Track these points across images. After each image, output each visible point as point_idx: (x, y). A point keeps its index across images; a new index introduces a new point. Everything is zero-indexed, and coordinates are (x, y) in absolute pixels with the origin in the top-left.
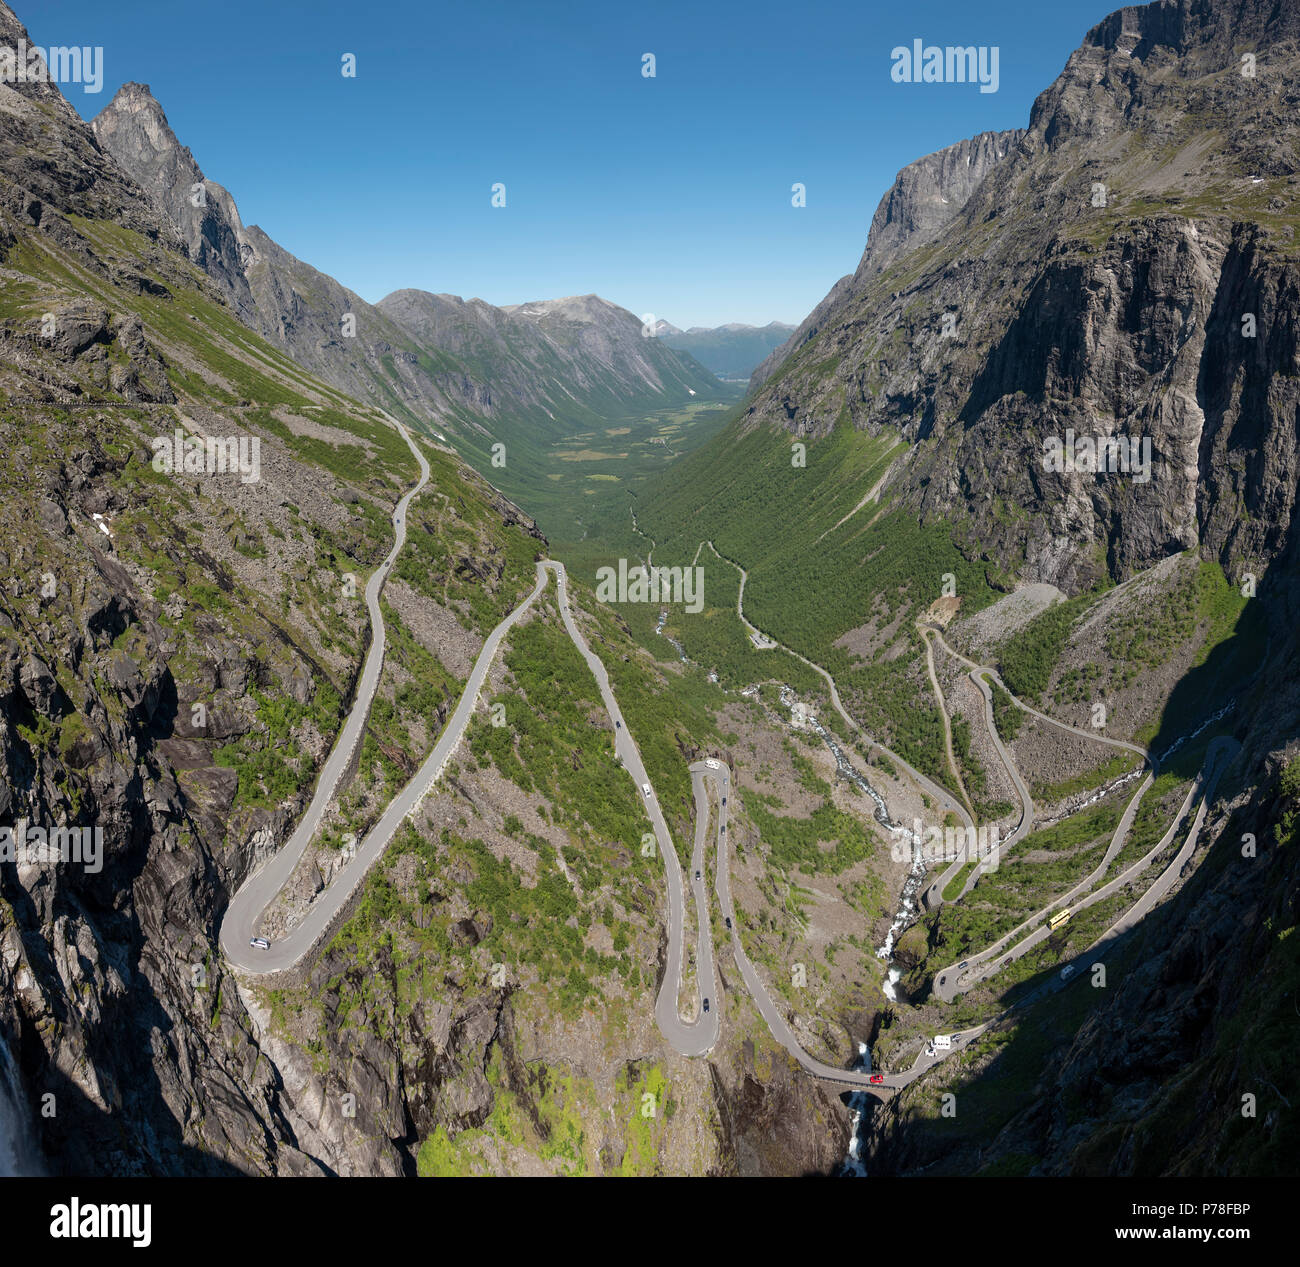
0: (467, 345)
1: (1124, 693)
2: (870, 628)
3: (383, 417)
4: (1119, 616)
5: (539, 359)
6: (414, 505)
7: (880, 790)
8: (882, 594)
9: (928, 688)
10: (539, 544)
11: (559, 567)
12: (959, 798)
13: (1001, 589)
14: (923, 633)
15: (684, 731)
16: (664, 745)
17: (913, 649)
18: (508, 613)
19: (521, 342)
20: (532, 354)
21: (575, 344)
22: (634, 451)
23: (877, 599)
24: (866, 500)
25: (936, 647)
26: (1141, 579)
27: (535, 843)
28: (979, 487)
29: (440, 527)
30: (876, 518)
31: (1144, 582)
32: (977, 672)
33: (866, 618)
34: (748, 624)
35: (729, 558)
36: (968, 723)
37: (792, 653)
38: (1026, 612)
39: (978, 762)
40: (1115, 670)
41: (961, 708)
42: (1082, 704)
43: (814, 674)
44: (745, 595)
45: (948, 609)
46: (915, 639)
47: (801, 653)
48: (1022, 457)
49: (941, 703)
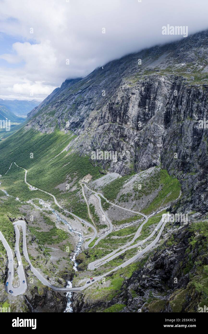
1: (138, 201)
2: (66, 184)
4: (137, 182)
7: (70, 222)
8: (69, 175)
9: (83, 198)
12: (92, 223)
13: (104, 174)
14: (81, 185)
15: (10, 214)
16: (4, 219)
17: (78, 188)
23: (68, 176)
24: (64, 151)
25: (84, 188)
28: (97, 148)
30: (67, 155)
31: (144, 174)
32: (96, 194)
33: (64, 181)
34: (28, 184)
35: (21, 167)
36: (94, 206)
37: (42, 191)
38: (110, 179)
39: (97, 215)
40: (136, 195)
41: (92, 202)
42: (126, 202)
43: (49, 196)
44: (27, 176)
45: (88, 178)
46: (79, 186)
47: (45, 191)
48: (110, 140)
49: (86, 202)
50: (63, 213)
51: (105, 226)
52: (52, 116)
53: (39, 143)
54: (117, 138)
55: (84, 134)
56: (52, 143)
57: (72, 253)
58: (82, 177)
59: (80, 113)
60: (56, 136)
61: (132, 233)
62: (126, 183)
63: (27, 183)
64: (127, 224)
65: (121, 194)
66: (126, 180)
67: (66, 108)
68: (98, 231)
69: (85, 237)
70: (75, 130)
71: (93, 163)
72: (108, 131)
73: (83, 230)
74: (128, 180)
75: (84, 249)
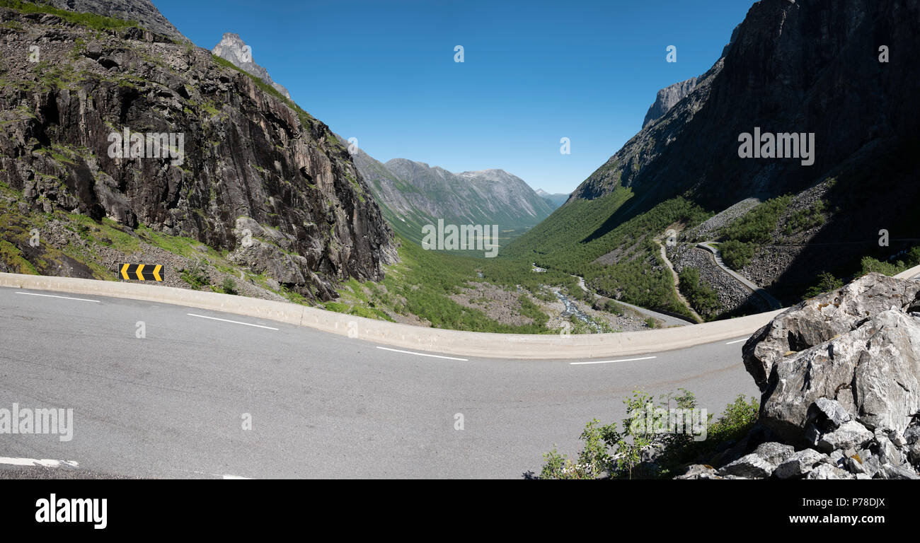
0: (428, 185)
5: (469, 196)
19: (460, 188)
20: (464, 194)
21: (490, 191)
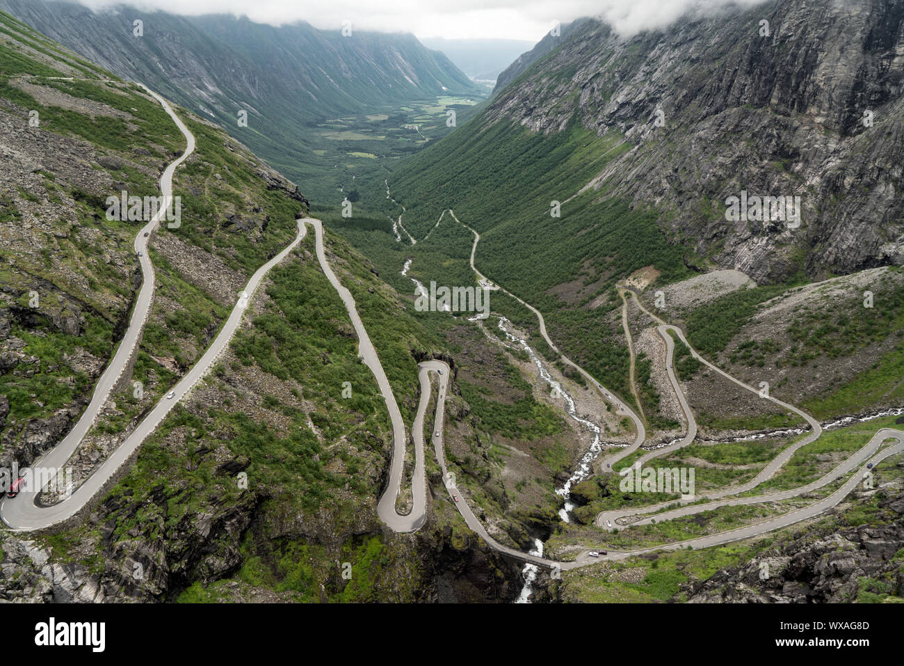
1: (798, 369)
2: (578, 284)
3: (145, 92)
4: (806, 308)
6: (179, 172)
7: (572, 393)
8: (591, 261)
9: (622, 332)
10: (301, 204)
11: (317, 224)
12: (635, 409)
13: (697, 271)
14: (622, 293)
15: (415, 342)
16: (398, 351)
17: (611, 303)
18: (270, 257)
22: (390, 135)
23: (586, 264)
24: (586, 188)
25: (630, 304)
26: (837, 282)
27: (290, 412)
29: (206, 189)
30: (593, 202)
31: (839, 286)
32: (663, 327)
33: (576, 277)
34: (477, 272)
35: (466, 224)
36: (650, 361)
37: (511, 295)
38: (716, 290)
39: (655, 389)
40: (793, 350)
41: (646, 350)
42: (756, 368)
43: (528, 311)
44: (477, 251)
45: (646, 278)
46: (614, 296)
47: (519, 296)
48: (735, 163)
49: (630, 344)
50: (559, 365)
51: (674, 424)
52: (564, 81)
53: (519, 160)
54: (761, 160)
55: (654, 141)
56: (556, 164)
57: (565, 474)
58: (628, 272)
59: (651, 73)
60: (568, 144)
61: (754, 462)
62: (769, 307)
63: (474, 269)
64: (744, 432)
65: (743, 341)
66: (768, 299)
67: (609, 56)
68: (650, 434)
69: (608, 440)
70: (628, 128)
71: (668, 233)
72: (734, 133)
73: (606, 420)
74: (776, 298)
75: (600, 471)
